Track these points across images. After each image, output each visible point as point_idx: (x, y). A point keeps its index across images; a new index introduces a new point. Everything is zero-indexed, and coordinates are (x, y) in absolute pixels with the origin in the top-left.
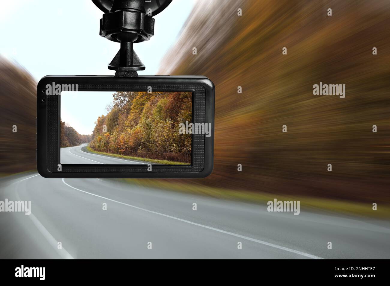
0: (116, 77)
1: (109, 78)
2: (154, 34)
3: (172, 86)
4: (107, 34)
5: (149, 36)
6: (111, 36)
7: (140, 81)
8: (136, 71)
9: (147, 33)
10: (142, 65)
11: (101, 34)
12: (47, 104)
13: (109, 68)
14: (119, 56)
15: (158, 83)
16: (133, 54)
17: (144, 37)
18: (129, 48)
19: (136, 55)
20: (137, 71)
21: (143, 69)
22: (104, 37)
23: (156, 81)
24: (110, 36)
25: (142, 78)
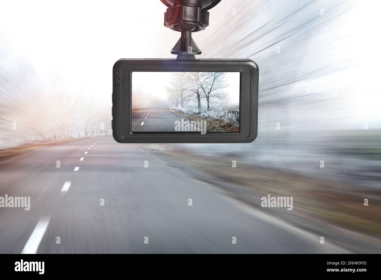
0: (178, 60)
1: (172, 61)
2: (208, 25)
3: (223, 68)
4: (170, 24)
5: (205, 26)
6: (174, 26)
7: (197, 63)
8: (193, 55)
9: (203, 24)
10: (199, 50)
11: (165, 25)
12: (121, 82)
13: (172, 53)
14: (180, 43)
15: (212, 65)
16: (191, 41)
17: (200, 27)
18: (188, 36)
19: (194, 42)
20: (195, 55)
21: (200, 53)
22: (168, 27)
23: (210, 63)
24: (172, 26)
25: (199, 61)
